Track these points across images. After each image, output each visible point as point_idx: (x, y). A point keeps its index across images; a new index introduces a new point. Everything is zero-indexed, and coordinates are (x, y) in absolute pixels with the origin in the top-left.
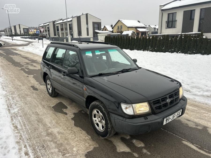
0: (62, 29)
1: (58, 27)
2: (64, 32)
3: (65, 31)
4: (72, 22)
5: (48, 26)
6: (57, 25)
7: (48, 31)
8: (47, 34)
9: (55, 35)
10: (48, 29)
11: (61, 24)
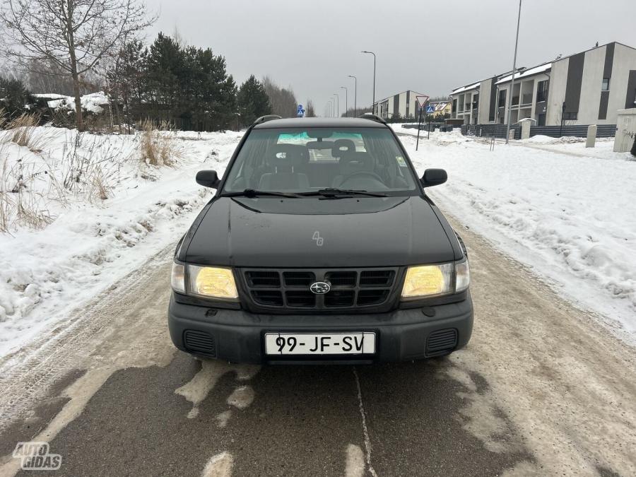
0: (515, 101)
1: (503, 93)
2: (519, 108)
3: (521, 106)
4: (551, 74)
5: (476, 93)
6: (502, 88)
7: (474, 107)
8: (469, 115)
9: (492, 118)
10: (474, 100)
11: (516, 84)
